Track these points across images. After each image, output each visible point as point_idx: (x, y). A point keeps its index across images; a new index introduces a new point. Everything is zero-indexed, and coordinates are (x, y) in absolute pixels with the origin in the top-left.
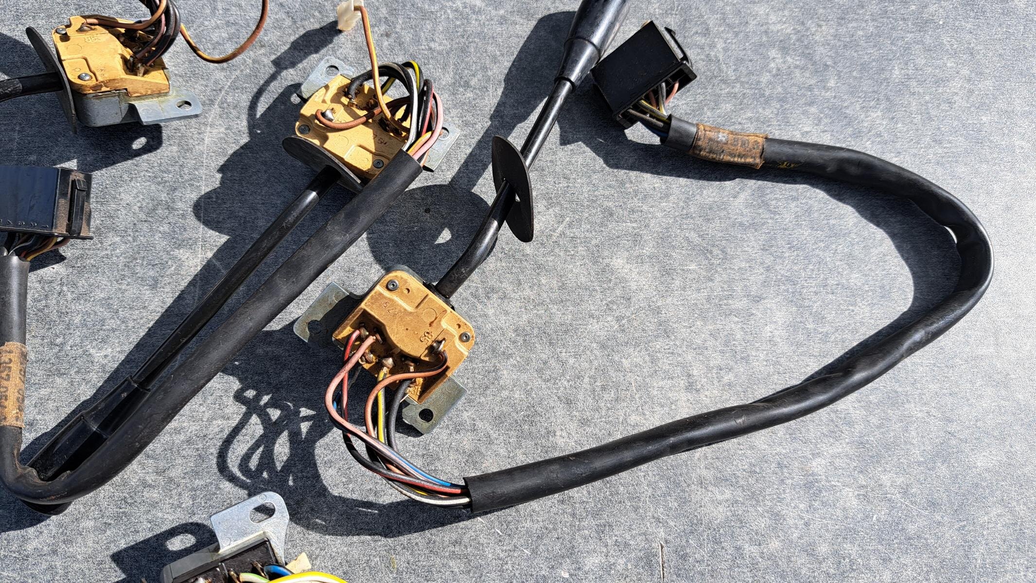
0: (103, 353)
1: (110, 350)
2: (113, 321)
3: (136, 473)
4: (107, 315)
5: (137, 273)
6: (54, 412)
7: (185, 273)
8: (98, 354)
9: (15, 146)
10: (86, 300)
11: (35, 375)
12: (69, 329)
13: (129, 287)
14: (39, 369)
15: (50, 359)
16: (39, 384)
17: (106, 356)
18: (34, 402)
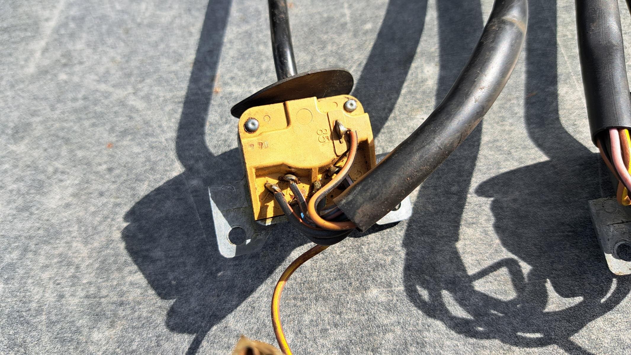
0: (510, 198)
1: (517, 193)
2: (509, 163)
3: (605, 331)
4: (500, 158)
5: (516, 114)
6: (476, 266)
7: (570, 107)
8: (505, 199)
9: (348, 19)
10: (470, 145)
11: (440, 227)
12: (461, 176)
13: (513, 128)
14: (442, 221)
15: (450, 209)
16: (447, 237)
17: (515, 200)
18: (448, 257)
